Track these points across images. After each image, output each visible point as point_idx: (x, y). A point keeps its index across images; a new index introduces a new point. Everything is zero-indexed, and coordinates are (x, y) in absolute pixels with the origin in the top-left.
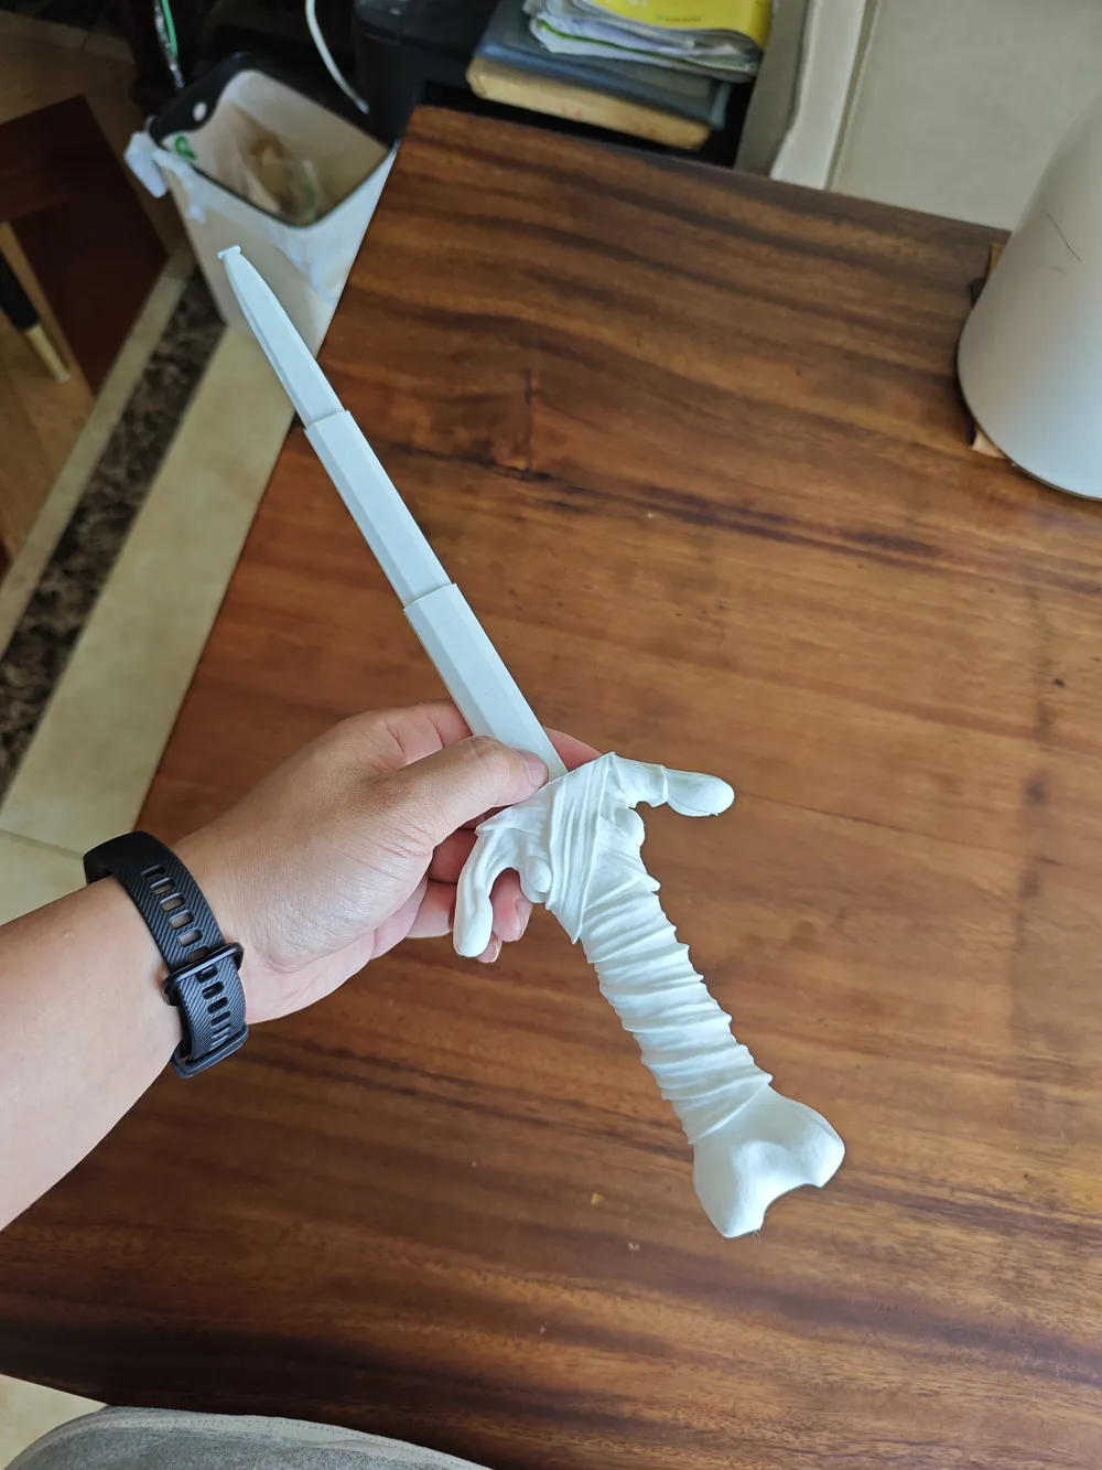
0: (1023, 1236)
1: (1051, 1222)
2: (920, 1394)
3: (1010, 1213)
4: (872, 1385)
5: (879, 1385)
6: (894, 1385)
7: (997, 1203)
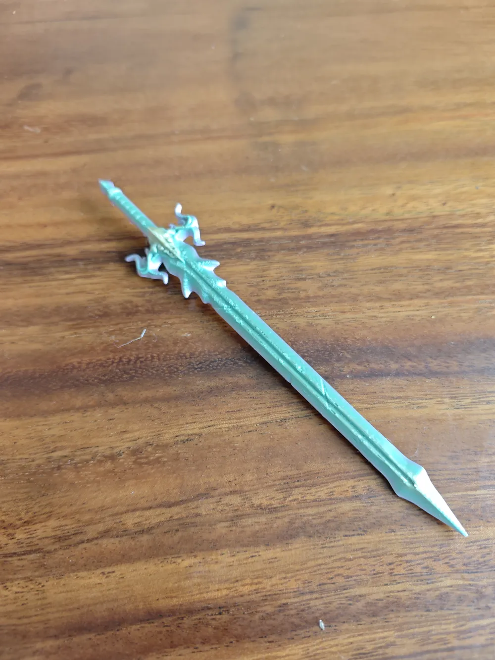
0: (279, 257)
1: (309, 237)
2: (176, 443)
3: (261, 240)
4: (112, 448)
5: (123, 445)
6: (140, 442)
7: (245, 235)
